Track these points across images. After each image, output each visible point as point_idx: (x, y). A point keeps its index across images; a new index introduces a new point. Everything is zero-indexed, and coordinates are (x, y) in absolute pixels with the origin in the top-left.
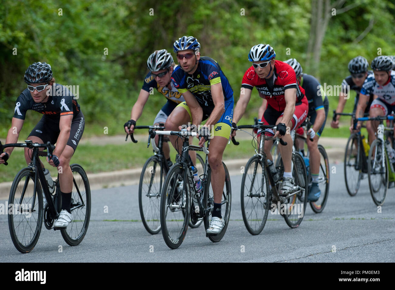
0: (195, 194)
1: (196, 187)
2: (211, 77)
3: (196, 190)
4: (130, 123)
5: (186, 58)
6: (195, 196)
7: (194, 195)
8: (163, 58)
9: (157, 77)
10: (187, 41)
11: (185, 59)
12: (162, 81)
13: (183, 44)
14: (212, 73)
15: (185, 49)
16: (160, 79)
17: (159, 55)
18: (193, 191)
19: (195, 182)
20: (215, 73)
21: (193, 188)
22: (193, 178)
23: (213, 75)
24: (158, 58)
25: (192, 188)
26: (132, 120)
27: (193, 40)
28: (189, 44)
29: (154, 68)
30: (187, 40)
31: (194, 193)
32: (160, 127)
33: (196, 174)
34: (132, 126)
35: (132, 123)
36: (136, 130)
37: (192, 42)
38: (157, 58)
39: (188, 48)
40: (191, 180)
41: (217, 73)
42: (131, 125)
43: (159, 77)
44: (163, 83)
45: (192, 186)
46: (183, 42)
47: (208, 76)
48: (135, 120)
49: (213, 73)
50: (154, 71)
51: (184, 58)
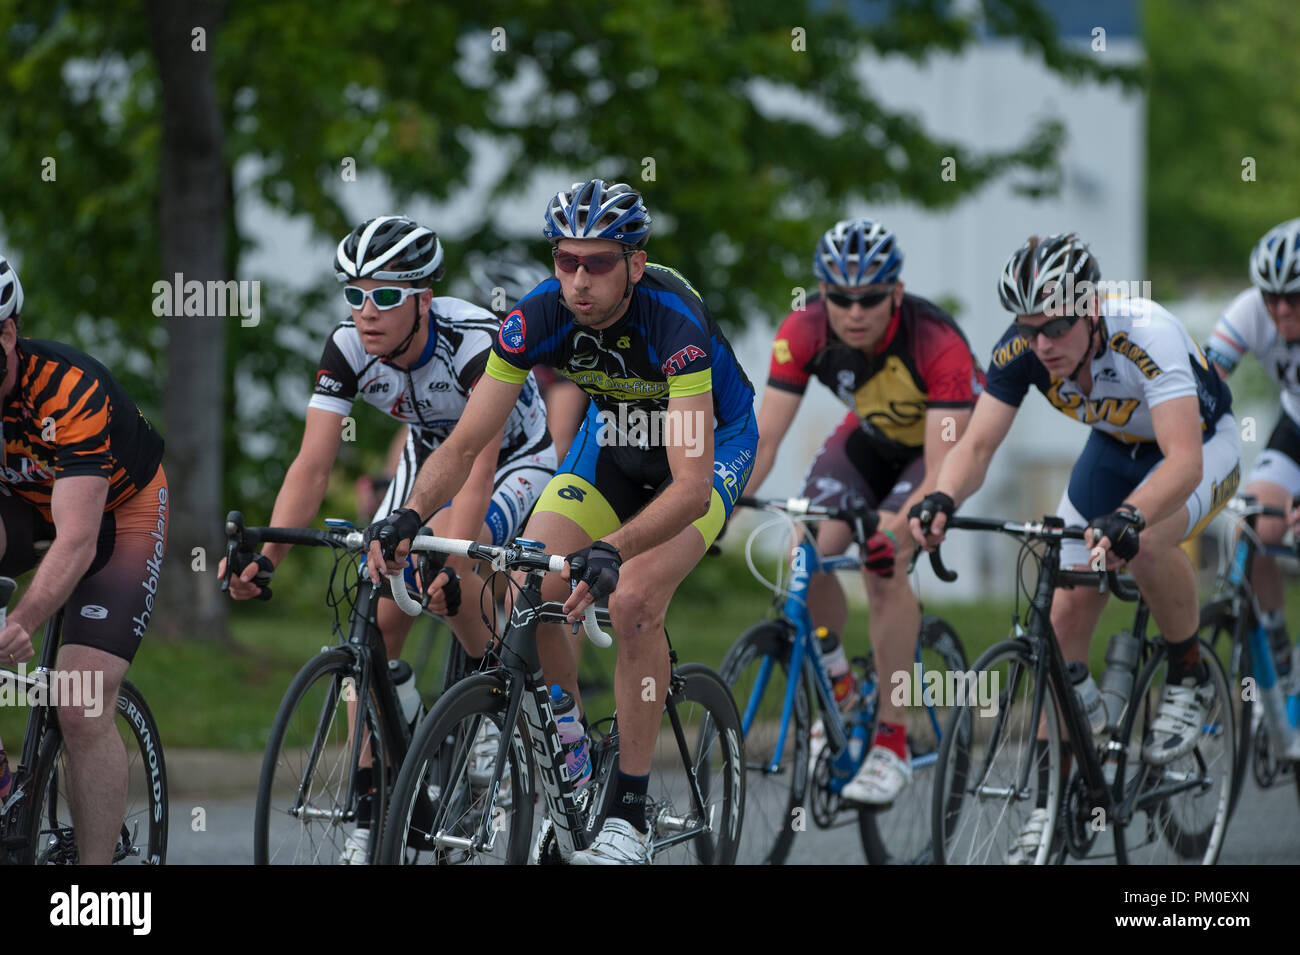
0: (557, 795)
1: (562, 767)
2: (674, 364)
3: (565, 779)
4: (927, 504)
5: (587, 269)
6: (560, 802)
7: (556, 799)
8: (1059, 262)
9: (1041, 338)
10: (603, 207)
11: (585, 273)
12: (1059, 351)
13: (583, 215)
14: (685, 350)
15: (589, 236)
16: (1049, 345)
17: (1044, 252)
18: (552, 783)
19: (558, 749)
20: (693, 351)
21: (552, 772)
22: (550, 730)
23: (685, 357)
24: (1042, 263)
25: (549, 771)
26: (940, 494)
27: (626, 204)
28: (609, 217)
29: (1027, 301)
30: (605, 198)
31: (554, 791)
32: (1046, 531)
33: (567, 715)
34: (940, 517)
35: (940, 507)
36: (952, 533)
37: (621, 212)
38: (1036, 264)
39: (600, 236)
40: (544, 741)
41: (700, 353)
42: (933, 513)
43: (1046, 335)
44: (1063, 361)
45: (546, 761)
46: (587, 208)
47: (662, 357)
48: (950, 493)
49: (686, 353)
50: (1029, 312)
51: (580, 269)
